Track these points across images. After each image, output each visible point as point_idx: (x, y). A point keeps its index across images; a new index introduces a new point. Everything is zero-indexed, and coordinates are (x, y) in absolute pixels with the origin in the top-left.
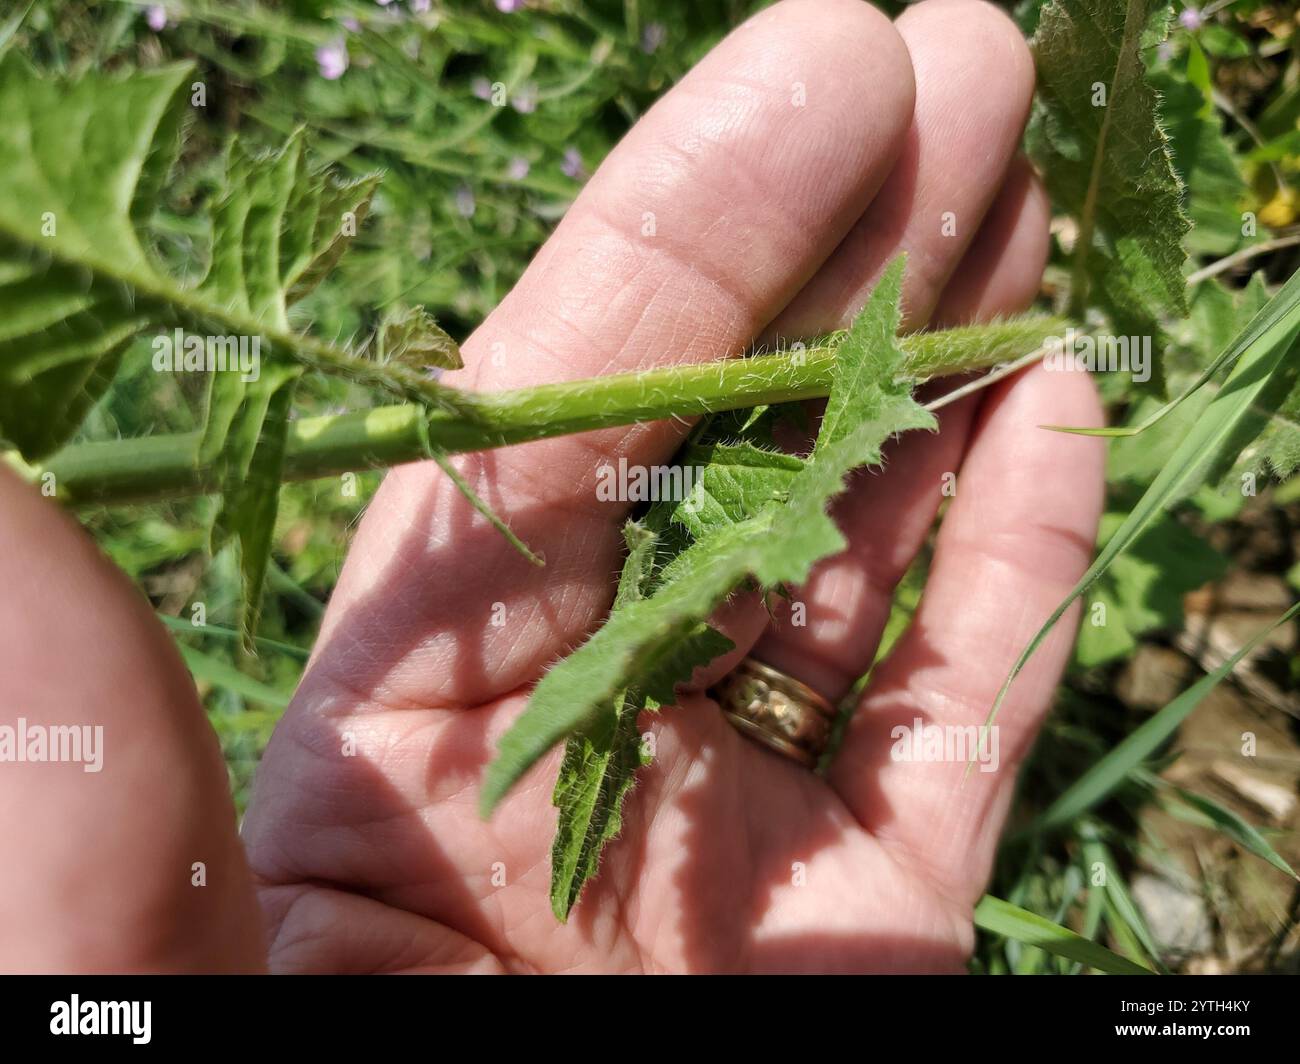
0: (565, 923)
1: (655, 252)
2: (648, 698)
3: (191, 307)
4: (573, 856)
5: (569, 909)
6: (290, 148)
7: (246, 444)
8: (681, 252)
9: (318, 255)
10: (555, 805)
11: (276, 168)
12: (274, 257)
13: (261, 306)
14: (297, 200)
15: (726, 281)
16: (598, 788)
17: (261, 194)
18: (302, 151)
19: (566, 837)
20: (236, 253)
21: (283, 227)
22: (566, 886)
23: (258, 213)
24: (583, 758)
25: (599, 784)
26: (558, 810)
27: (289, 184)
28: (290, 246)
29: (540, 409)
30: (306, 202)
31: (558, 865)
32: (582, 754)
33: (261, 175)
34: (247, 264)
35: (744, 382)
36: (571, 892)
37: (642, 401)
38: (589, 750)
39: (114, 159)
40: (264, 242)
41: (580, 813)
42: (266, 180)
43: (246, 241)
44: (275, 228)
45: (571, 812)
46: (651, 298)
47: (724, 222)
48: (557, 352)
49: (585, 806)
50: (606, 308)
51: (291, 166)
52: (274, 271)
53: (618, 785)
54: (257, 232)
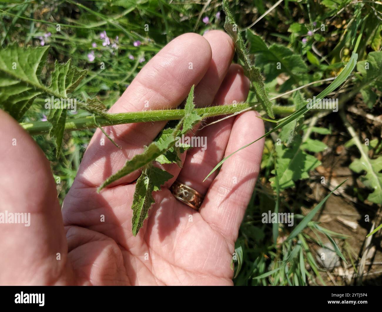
0: (135, 236)
1: (150, 90)
2: (155, 186)
3: (47, 91)
4: (137, 221)
5: (136, 234)
6: (68, 63)
7: (58, 117)
8: (156, 90)
9: (73, 84)
10: (132, 209)
11: (65, 66)
12: (64, 83)
13: (61, 92)
14: (69, 73)
15: (166, 97)
16: (142, 207)
17: (62, 71)
18: (70, 63)
19: (135, 217)
20: (57, 82)
21: (66, 78)
22: (135, 228)
23: (61, 75)
24: (138, 199)
25: (142, 206)
26: (133, 210)
27: (68, 70)
28: (68, 82)
29: (120, 117)
30: (71, 73)
31: (134, 223)
32: (138, 198)
33: (62, 67)
34: (59, 84)
35: (168, 114)
36: (137, 230)
37: (144, 116)
38: (140, 197)
39: (34, 63)
40: (62, 80)
41: (138, 212)
42: (63, 68)
43: (59, 80)
44: (65, 78)
45: (137, 211)
46: (149, 99)
47: (165, 84)
48: (128, 110)
49: (140, 210)
50: (139, 101)
51: (68, 66)
52: (64, 86)
53: (148, 207)
54: (61, 78)
